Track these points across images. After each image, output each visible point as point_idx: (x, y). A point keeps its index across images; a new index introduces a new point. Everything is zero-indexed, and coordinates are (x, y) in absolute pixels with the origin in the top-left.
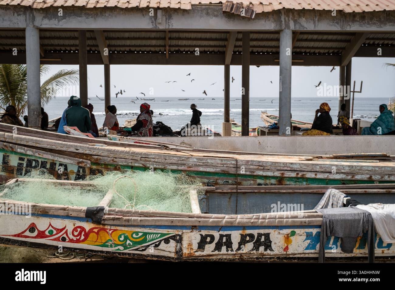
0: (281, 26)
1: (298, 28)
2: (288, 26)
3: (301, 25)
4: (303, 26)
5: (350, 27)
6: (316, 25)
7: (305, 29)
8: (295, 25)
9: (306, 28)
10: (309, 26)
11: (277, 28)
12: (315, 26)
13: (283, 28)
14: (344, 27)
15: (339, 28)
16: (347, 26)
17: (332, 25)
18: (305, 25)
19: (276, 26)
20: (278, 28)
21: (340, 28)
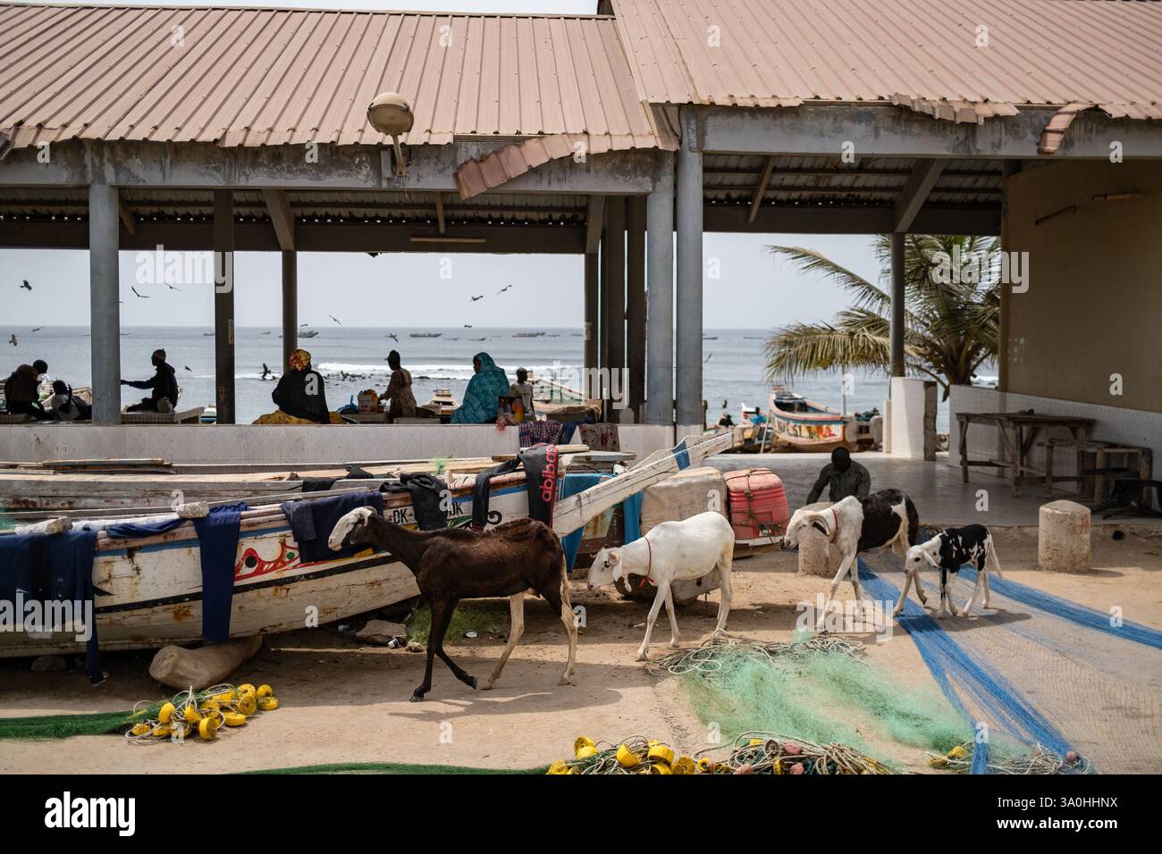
0: (83, 176)
1: (123, 181)
2: (100, 178)
3: (131, 174)
4: (137, 177)
5: (247, 179)
6: (167, 175)
7: (141, 184)
8: (117, 175)
9: (144, 181)
10: (149, 176)
11: (74, 180)
12: (164, 176)
13: (89, 181)
14: (232, 179)
15: (221, 180)
16: (240, 175)
17: (204, 174)
18: (141, 173)
19: (73, 176)
20: (76, 181)
21: (224, 180)
